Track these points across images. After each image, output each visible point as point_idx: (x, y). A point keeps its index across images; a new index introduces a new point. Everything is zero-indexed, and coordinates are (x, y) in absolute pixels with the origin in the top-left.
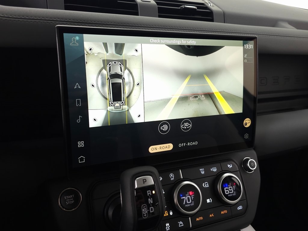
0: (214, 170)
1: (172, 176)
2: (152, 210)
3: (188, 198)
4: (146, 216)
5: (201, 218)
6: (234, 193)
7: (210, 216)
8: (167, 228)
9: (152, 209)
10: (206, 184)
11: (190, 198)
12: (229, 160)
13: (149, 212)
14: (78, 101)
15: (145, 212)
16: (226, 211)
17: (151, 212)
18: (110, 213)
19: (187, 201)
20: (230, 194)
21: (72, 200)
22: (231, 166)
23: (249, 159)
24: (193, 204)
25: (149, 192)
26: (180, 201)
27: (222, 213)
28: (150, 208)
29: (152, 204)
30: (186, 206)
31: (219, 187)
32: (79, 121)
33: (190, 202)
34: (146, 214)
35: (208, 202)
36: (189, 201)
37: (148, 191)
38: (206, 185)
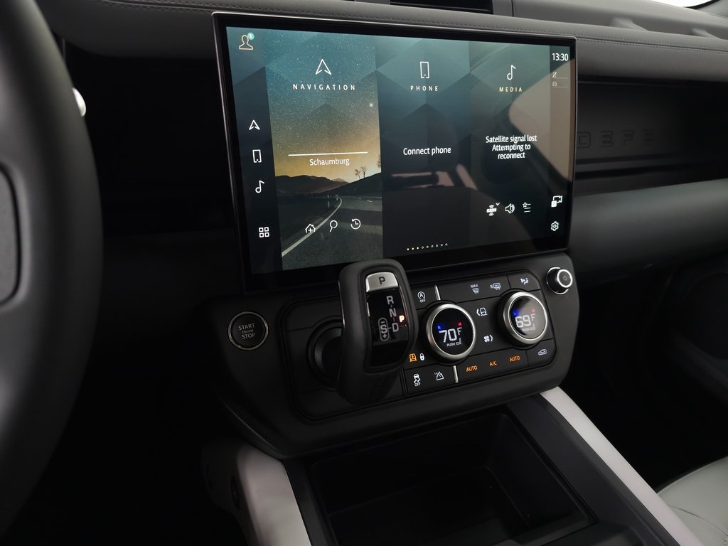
0: (497, 286)
1: (421, 295)
2: (396, 328)
3: (452, 333)
4: (387, 337)
5: (475, 368)
6: (532, 326)
7: (491, 364)
8: (417, 382)
9: (395, 326)
10: (483, 310)
11: (455, 332)
12: (523, 271)
13: (391, 331)
14: (257, 153)
15: (384, 331)
16: (518, 358)
17: (394, 331)
18: (318, 355)
19: (450, 337)
20: (525, 327)
21: (251, 333)
22: (527, 282)
23: (557, 270)
24: (460, 343)
25: (390, 299)
26: (439, 337)
27: (511, 360)
28: (393, 324)
29: (395, 317)
30: (448, 345)
31: (506, 317)
32: (258, 190)
33: (455, 339)
34: (387, 334)
35: (486, 341)
36: (453, 337)
37: (388, 297)
38: (482, 312)
